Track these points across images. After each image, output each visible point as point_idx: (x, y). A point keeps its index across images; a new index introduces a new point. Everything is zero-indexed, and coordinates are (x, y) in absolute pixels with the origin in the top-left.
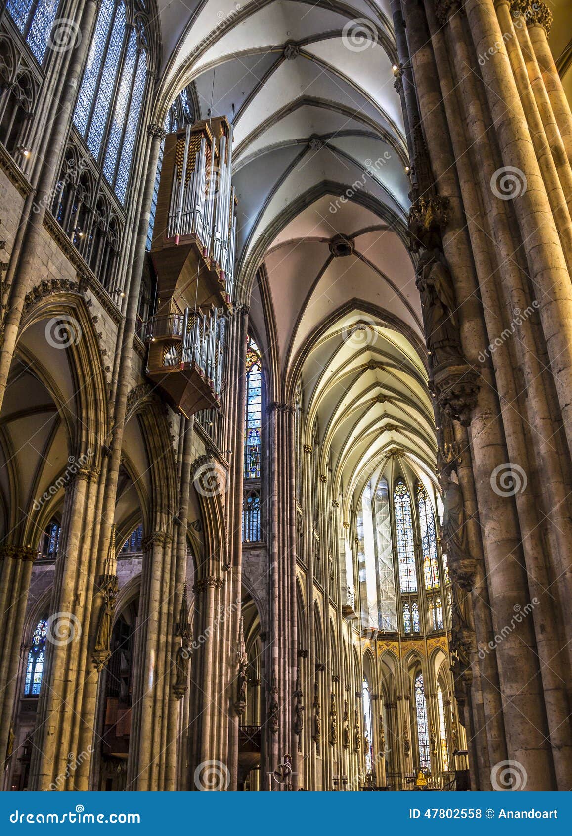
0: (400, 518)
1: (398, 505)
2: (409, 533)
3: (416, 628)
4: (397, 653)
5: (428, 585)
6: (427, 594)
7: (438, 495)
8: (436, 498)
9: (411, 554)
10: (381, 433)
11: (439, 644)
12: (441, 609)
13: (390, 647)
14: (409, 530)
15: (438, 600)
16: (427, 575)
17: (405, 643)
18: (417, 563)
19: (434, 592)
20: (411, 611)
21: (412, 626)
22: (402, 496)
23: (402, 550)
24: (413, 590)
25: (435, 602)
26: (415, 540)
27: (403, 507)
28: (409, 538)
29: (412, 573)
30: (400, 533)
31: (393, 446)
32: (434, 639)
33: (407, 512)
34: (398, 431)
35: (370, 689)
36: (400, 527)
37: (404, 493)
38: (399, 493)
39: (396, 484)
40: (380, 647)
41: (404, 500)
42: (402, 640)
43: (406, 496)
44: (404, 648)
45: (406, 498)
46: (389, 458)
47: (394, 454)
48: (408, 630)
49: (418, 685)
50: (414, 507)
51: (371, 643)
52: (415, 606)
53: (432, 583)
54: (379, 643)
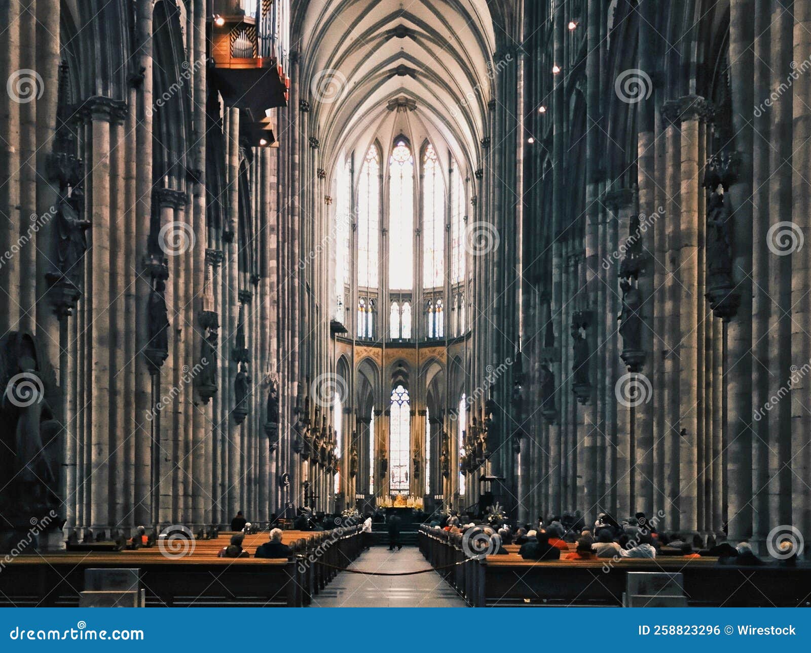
3: (407, 335)
4: (379, 361)
5: (428, 283)
6: (424, 294)
8: (451, 171)
10: (390, 77)
11: (435, 354)
12: (442, 313)
13: (371, 354)
15: (439, 302)
16: (428, 270)
17: (390, 351)
19: (435, 293)
20: (401, 313)
21: (401, 331)
22: (401, 162)
24: (407, 288)
25: (435, 304)
27: (402, 177)
28: (408, 220)
31: (402, 94)
32: (430, 349)
34: (414, 77)
37: (405, 158)
39: (395, 143)
40: (358, 353)
42: (386, 347)
44: (387, 356)
46: (392, 110)
47: (400, 105)
48: (394, 335)
49: (394, 397)
50: (418, 179)
51: (348, 349)
52: (407, 306)
53: (433, 279)
54: (356, 348)
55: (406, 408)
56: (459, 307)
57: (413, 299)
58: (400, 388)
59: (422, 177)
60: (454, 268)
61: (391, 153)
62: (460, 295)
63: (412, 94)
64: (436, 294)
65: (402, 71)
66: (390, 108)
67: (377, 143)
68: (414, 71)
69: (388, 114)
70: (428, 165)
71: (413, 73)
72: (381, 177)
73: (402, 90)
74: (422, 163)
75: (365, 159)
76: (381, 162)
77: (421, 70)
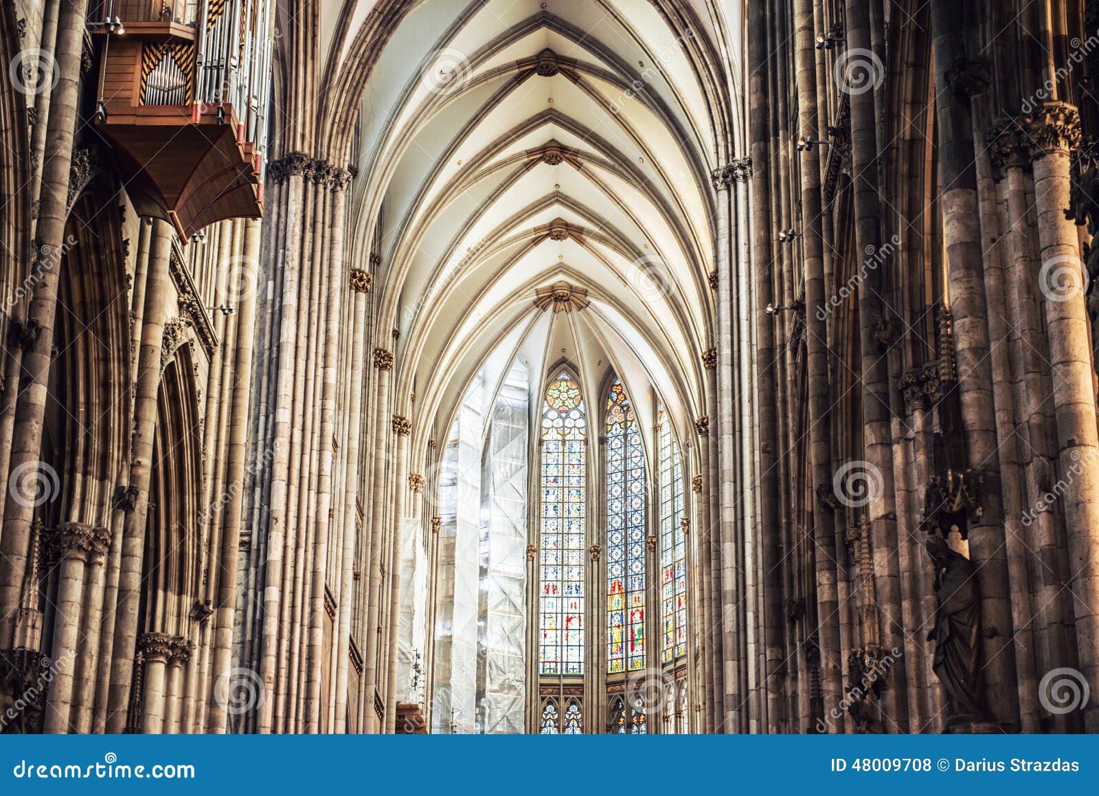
0: (553, 471)
1: (551, 436)
2: (574, 514)
5: (615, 660)
6: (608, 684)
7: (664, 420)
8: (656, 428)
9: (576, 573)
10: (535, 242)
12: (643, 727)
16: (615, 633)
18: (589, 597)
22: (564, 413)
23: (551, 560)
24: (574, 668)
25: (631, 707)
26: (589, 536)
27: (564, 442)
28: (574, 529)
29: (575, 624)
30: (551, 513)
31: (562, 277)
33: (574, 459)
36: (551, 498)
37: (570, 404)
38: (558, 404)
39: (552, 378)
41: (569, 423)
43: (575, 414)
45: (575, 419)
46: (544, 309)
47: (559, 299)
50: (595, 446)
57: (587, 697)
59: (603, 441)
63: (579, 276)
65: (558, 230)
66: (539, 304)
68: (581, 230)
69: (537, 317)
70: (615, 418)
71: (577, 233)
73: (561, 268)
74: (603, 413)
77: (596, 229)
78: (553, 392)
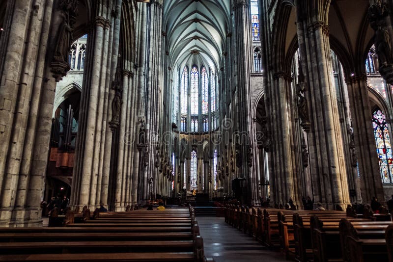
0: (193, 82)
1: (193, 77)
3: (196, 131)
5: (203, 112)
6: (202, 116)
7: (211, 73)
8: (210, 75)
9: (197, 99)
12: (208, 123)
13: (185, 137)
14: (197, 88)
15: (207, 119)
16: (203, 108)
18: (199, 102)
20: (195, 123)
21: (195, 129)
22: (195, 73)
23: (193, 97)
24: (196, 114)
25: (205, 120)
26: (199, 93)
27: (195, 78)
28: (197, 92)
29: (197, 107)
30: (193, 89)
33: (196, 81)
34: (199, 40)
35: (175, 155)
36: (193, 87)
39: (193, 68)
40: (181, 137)
45: (196, 74)
46: (192, 54)
47: (195, 52)
48: (193, 131)
49: (192, 155)
50: (200, 78)
51: (178, 135)
52: (196, 121)
53: (205, 111)
54: (180, 135)
55: (196, 159)
56: (214, 120)
57: (198, 118)
58: (194, 151)
59: (201, 78)
60: (212, 107)
61: (191, 70)
62: (214, 116)
63: (199, 47)
64: (206, 116)
67: (187, 66)
68: (200, 37)
69: (190, 56)
70: (203, 74)
72: (188, 78)
73: (195, 46)
74: (201, 73)
75: (183, 72)
76: (188, 73)
78: (193, 70)
